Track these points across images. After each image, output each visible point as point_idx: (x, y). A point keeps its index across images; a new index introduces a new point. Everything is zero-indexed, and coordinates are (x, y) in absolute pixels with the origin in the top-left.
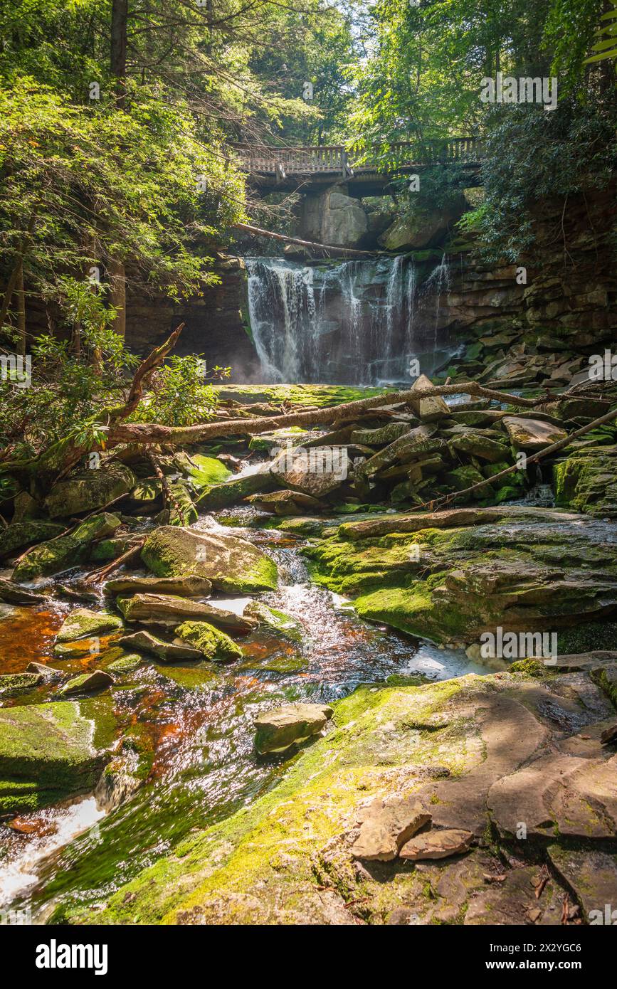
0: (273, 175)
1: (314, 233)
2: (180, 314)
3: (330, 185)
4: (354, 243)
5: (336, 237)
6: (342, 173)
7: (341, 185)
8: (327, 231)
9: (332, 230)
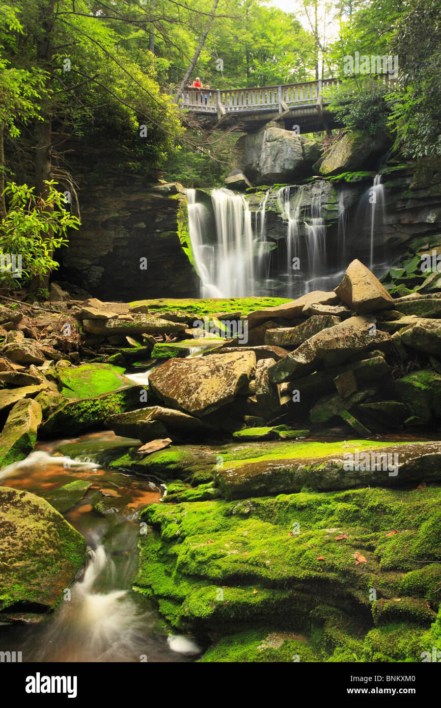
0: (215, 115)
1: (254, 165)
2: (121, 236)
3: (268, 121)
4: (290, 170)
5: (273, 166)
6: (278, 111)
7: (278, 121)
8: (265, 163)
9: (270, 161)
